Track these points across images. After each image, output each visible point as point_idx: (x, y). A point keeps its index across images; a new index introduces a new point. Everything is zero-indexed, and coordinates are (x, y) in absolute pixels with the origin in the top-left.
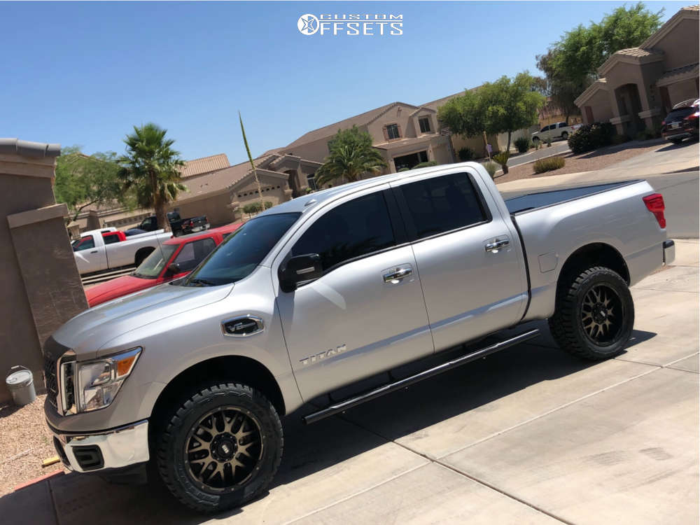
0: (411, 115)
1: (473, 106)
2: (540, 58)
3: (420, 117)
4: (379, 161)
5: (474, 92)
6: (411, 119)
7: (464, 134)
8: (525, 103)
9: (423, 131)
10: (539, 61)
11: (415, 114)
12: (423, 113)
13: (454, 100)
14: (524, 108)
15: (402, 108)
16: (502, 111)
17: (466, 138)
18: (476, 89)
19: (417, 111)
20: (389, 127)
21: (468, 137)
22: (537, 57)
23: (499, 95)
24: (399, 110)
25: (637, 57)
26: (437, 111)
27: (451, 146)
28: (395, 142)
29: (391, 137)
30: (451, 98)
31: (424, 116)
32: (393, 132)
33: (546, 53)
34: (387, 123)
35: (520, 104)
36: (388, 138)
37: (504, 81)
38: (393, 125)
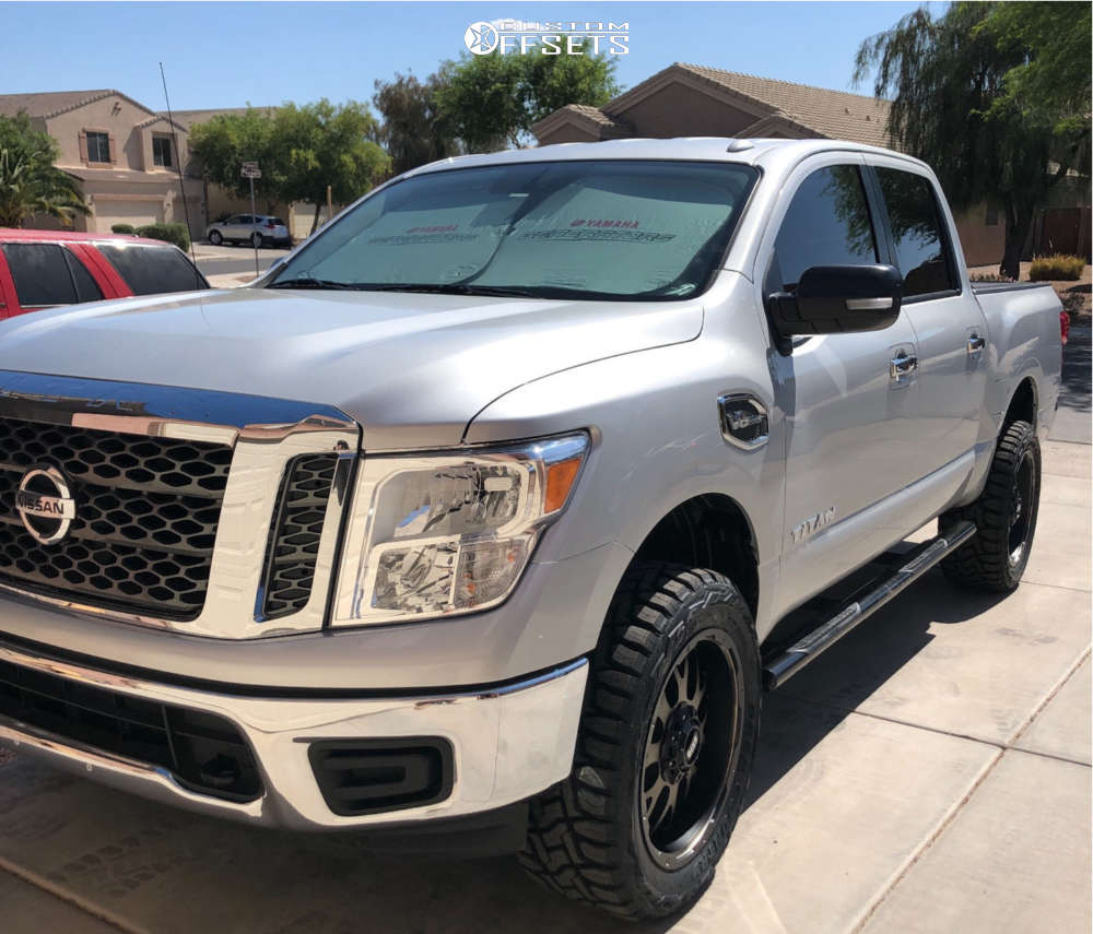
0: (137, 124)
1: (258, 139)
2: (381, 87)
3: (155, 133)
4: (75, 199)
5: (263, 116)
6: (136, 133)
7: (234, 188)
8: (356, 158)
9: (157, 162)
10: (379, 92)
11: (147, 125)
12: (164, 128)
13: (225, 118)
14: (352, 166)
15: (122, 104)
16: (313, 163)
17: (235, 197)
18: (268, 111)
19: (150, 119)
20: (91, 135)
21: (239, 196)
22: (377, 84)
23: (308, 131)
24: (115, 108)
25: (598, 123)
26: (189, 130)
27: (205, 204)
28: (99, 168)
29: (93, 157)
30: (218, 115)
31: (163, 134)
32: (98, 147)
33: (393, 81)
34: (88, 128)
35: (346, 158)
36: (86, 156)
37: (324, 110)
38: (100, 135)
